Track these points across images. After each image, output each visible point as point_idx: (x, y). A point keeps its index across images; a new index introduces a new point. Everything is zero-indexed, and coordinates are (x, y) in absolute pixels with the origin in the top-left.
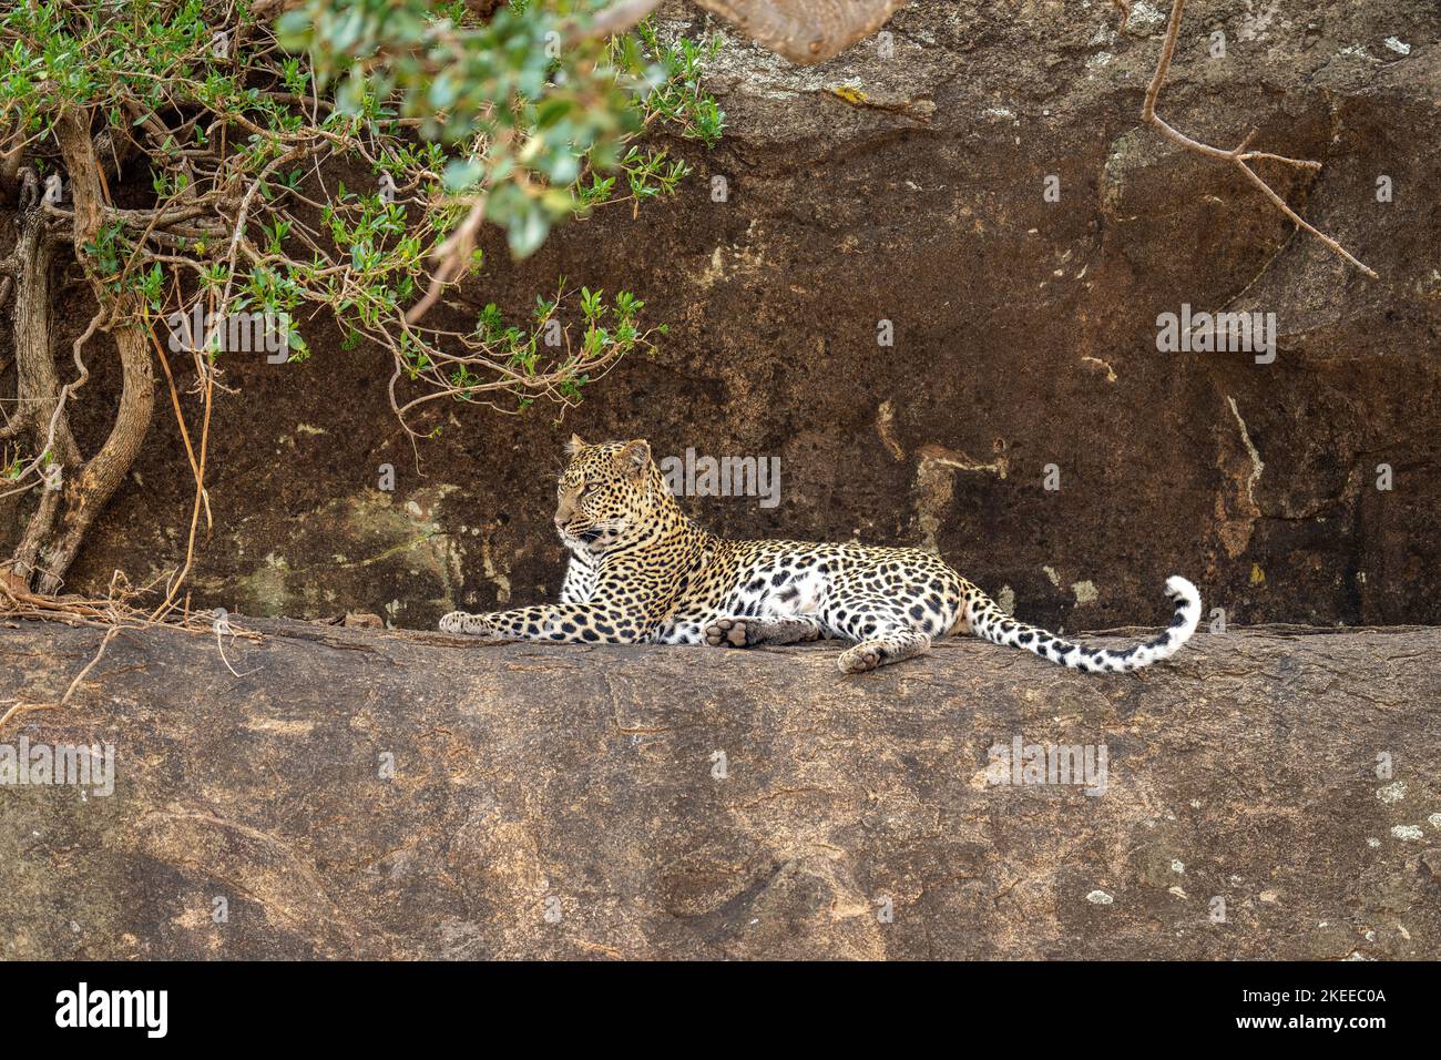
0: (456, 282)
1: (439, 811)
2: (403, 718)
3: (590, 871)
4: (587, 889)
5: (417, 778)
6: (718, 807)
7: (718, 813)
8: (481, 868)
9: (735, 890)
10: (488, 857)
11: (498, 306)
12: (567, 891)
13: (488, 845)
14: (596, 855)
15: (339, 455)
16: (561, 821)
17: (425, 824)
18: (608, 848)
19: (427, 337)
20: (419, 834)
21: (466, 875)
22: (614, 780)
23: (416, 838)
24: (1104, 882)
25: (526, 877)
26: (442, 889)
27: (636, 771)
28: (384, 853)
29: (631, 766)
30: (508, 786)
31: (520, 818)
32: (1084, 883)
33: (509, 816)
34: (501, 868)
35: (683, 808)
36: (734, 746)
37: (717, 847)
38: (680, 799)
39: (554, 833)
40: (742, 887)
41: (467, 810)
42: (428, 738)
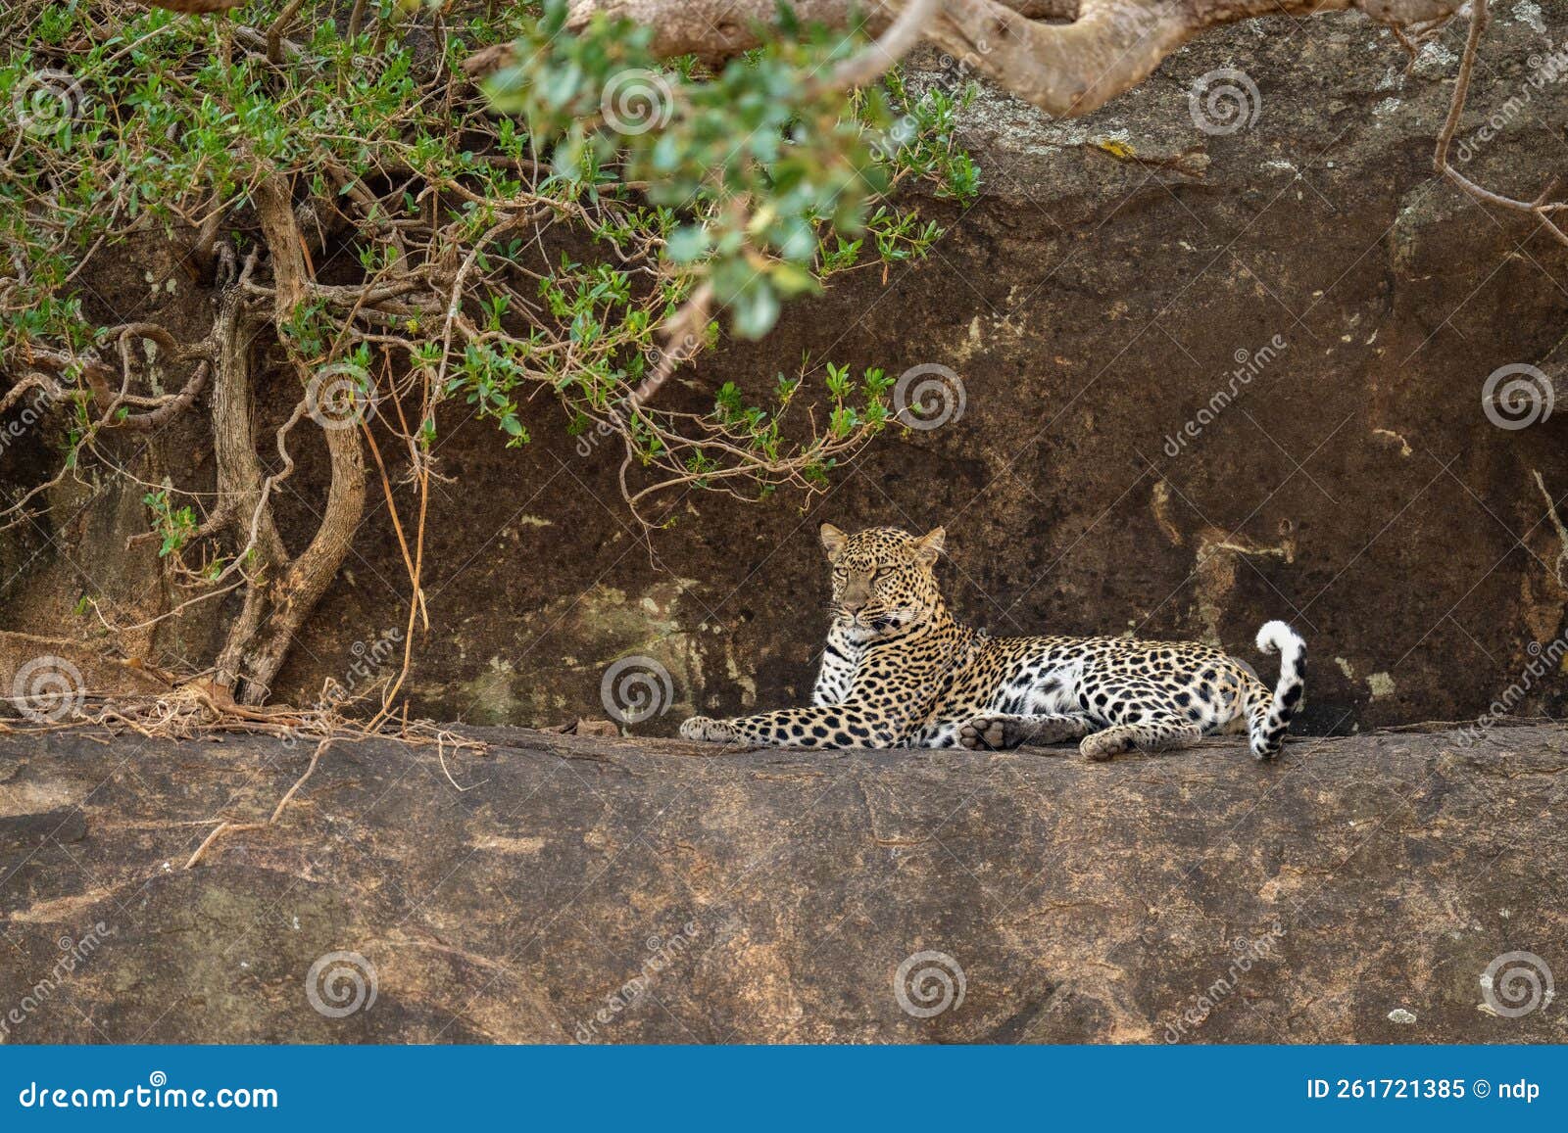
0: (689, 357)
2: (642, 833)
3: (848, 996)
4: (844, 1015)
5: (658, 898)
6: (986, 924)
7: (985, 931)
8: (729, 994)
9: (1006, 1014)
10: (736, 983)
11: (737, 383)
12: (823, 1018)
13: (736, 969)
14: (854, 978)
15: (567, 549)
16: (815, 942)
18: (867, 971)
19: (657, 420)
21: (713, 1002)
22: (872, 896)
24: (1406, 1000)
25: (778, 1004)
26: (687, 1018)
27: (896, 887)
28: (623, 979)
29: (890, 880)
30: (757, 905)
31: (770, 939)
32: (1385, 1001)
33: (758, 937)
34: (751, 995)
35: (947, 926)
36: (1002, 858)
37: (985, 968)
38: (943, 916)
39: (808, 956)
40: (1013, 1011)
41: (713, 933)
42: (669, 855)
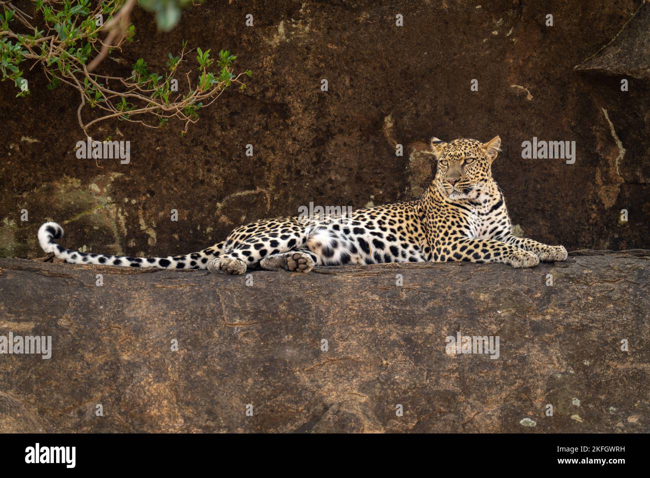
0: (118, 46)
1: (114, 377)
2: (91, 319)
3: (210, 412)
4: (208, 423)
5: (100, 357)
6: (289, 371)
7: (289, 375)
8: (141, 412)
9: (300, 423)
10: (145, 405)
11: (145, 60)
12: (195, 425)
13: (145, 397)
14: (213, 402)
15: (47, 155)
16: (191, 382)
17: (106, 385)
18: (221, 398)
19: (101, 81)
20: (102, 391)
21: (132, 416)
22: (224, 355)
23: (100, 394)
24: (530, 413)
25: (170, 417)
26: (117, 425)
27: (237, 350)
28: (80, 403)
29: (234, 346)
30: (157, 360)
31: (165, 380)
32: (518, 414)
33: (158, 379)
34: (154, 412)
35: (267, 372)
36: (298, 333)
37: (289, 396)
38: (265, 367)
39: (187, 389)
40: (305, 421)
41: (132, 376)
42: (106, 332)
